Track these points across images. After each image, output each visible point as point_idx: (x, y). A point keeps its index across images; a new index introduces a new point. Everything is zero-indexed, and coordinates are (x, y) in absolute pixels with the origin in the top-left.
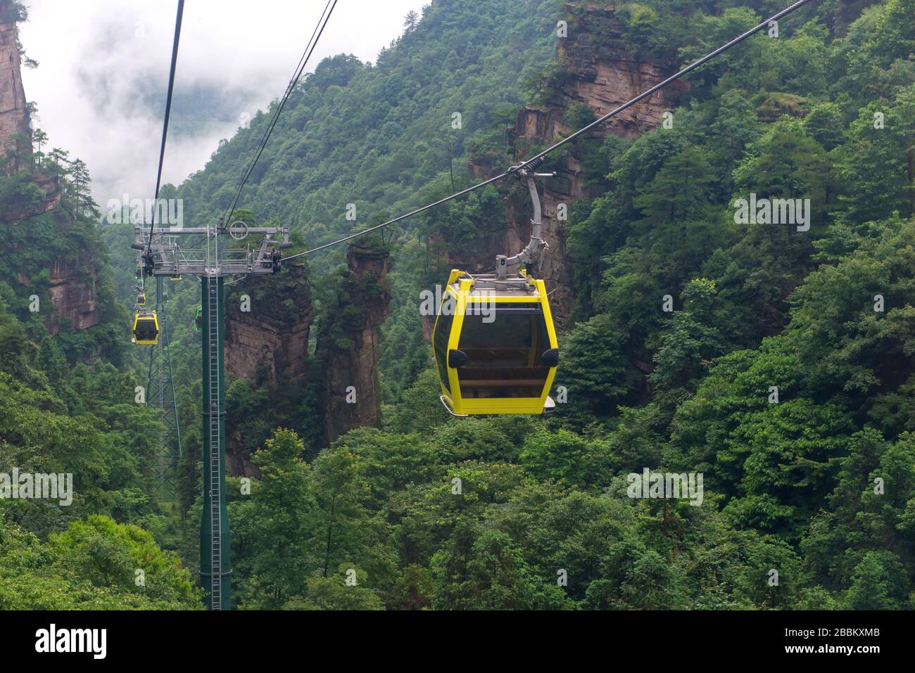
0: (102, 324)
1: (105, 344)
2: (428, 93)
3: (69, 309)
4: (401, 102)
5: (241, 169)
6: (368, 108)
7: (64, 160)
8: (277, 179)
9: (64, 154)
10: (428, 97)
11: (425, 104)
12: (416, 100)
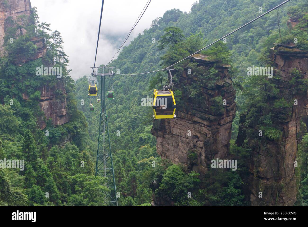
0: (70, 122)
1: (72, 133)
2: (215, 21)
3: (51, 114)
4: (203, 25)
5: (133, 57)
6: (188, 28)
7: (48, 29)
8: (149, 60)
9: (47, 25)
10: (215, 22)
11: (214, 25)
12: (210, 24)
